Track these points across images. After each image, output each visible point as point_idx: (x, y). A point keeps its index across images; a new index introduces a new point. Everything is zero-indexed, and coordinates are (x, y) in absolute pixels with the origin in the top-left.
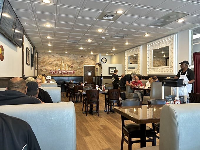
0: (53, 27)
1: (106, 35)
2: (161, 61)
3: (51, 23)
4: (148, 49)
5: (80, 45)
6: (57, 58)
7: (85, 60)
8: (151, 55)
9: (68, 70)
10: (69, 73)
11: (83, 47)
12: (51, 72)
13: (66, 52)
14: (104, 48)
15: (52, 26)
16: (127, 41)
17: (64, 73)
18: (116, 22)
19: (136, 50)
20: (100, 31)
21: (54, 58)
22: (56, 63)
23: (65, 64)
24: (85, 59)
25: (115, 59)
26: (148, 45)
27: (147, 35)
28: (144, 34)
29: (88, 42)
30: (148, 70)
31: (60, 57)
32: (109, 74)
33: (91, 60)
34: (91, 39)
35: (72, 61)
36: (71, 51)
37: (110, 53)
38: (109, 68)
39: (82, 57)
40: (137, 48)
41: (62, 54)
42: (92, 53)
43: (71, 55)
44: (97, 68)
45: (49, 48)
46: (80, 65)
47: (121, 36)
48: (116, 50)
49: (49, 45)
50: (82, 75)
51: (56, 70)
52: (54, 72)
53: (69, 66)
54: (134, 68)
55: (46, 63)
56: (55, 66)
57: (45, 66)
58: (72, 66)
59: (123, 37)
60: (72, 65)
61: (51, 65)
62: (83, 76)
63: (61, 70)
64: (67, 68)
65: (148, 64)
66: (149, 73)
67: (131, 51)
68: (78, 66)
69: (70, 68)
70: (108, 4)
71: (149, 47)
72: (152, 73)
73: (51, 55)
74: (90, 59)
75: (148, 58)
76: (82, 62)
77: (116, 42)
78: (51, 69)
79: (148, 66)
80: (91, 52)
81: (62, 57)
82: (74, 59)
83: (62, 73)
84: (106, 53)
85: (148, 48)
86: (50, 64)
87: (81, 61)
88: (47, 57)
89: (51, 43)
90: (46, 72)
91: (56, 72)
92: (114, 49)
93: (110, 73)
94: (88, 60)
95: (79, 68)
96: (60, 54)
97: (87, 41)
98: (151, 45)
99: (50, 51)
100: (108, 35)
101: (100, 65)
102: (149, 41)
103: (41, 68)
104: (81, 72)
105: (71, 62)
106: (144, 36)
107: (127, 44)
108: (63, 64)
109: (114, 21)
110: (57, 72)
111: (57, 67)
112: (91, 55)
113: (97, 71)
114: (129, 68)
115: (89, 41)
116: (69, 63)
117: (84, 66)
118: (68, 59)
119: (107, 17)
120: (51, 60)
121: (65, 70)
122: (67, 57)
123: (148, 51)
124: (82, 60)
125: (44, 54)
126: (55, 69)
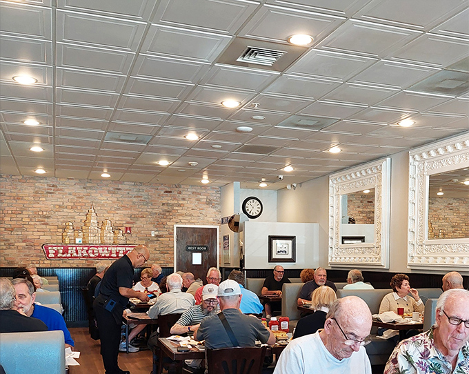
0: (45, 85)
1: (254, 117)
2: (462, 209)
3: (35, 70)
4: (411, 172)
5: (158, 150)
6: (71, 197)
7: (180, 205)
8: (422, 193)
9: (115, 245)
10: (117, 253)
11: (169, 159)
12: (47, 249)
13: (105, 175)
14: (252, 164)
15: (40, 80)
16: (335, 142)
17: (99, 256)
18: (290, 74)
19: (370, 172)
20: (231, 103)
21: (57, 195)
22: (67, 217)
23: (103, 219)
24: (181, 202)
25: (292, 203)
26: (411, 157)
27: (407, 123)
28: (397, 117)
29: (185, 143)
30: (410, 251)
31: (83, 192)
32: (271, 260)
33: (204, 206)
34: (198, 133)
35: (130, 209)
36: (125, 172)
37: (273, 180)
38: (272, 238)
39: (166, 192)
40: (372, 164)
41: (90, 180)
42: (205, 180)
43: (126, 186)
44: (225, 238)
45: (35, 160)
46: (159, 225)
47: (312, 123)
48: (296, 169)
49: (37, 148)
50: (167, 263)
51: (67, 241)
52: (56, 253)
53: (115, 228)
54: (362, 239)
55: (25, 217)
56: (64, 229)
57: (21, 227)
58: (130, 229)
59: (320, 126)
60: (128, 223)
61: (47, 224)
62: (170, 266)
63: (84, 244)
64: (109, 236)
65: (410, 227)
66: (416, 261)
67: (350, 175)
68: (151, 227)
69: (120, 235)
70: (256, 11)
71: (416, 163)
72: (423, 261)
73: (46, 187)
74: (198, 200)
75: (410, 205)
76: (168, 213)
77: (294, 144)
78: (45, 238)
79: (409, 234)
80: (201, 177)
81: (89, 195)
82: (135, 200)
83: (89, 257)
84: (260, 181)
85: (411, 168)
86: (44, 218)
87: (165, 208)
88: (31, 191)
89: (44, 141)
90: (27, 252)
91: (66, 251)
92: (289, 169)
93: (275, 256)
94: (193, 206)
95: (157, 236)
96: (80, 180)
97: (182, 138)
98: (425, 155)
99: (40, 171)
100: (261, 118)
101: (237, 224)
102: (413, 144)
103: (6, 237)
104: (162, 252)
105: (125, 212)
106: (395, 125)
107: (335, 150)
108: (94, 220)
109: (282, 71)
110: (72, 251)
111: (70, 232)
112: (204, 186)
113: (226, 247)
114: (344, 238)
115: (192, 136)
116: (119, 217)
117: (175, 226)
118: (114, 202)
119: (252, 57)
120: (47, 204)
121: (103, 245)
122: (109, 192)
123: (411, 180)
124: (168, 204)
125: (19, 181)
126: (63, 239)
